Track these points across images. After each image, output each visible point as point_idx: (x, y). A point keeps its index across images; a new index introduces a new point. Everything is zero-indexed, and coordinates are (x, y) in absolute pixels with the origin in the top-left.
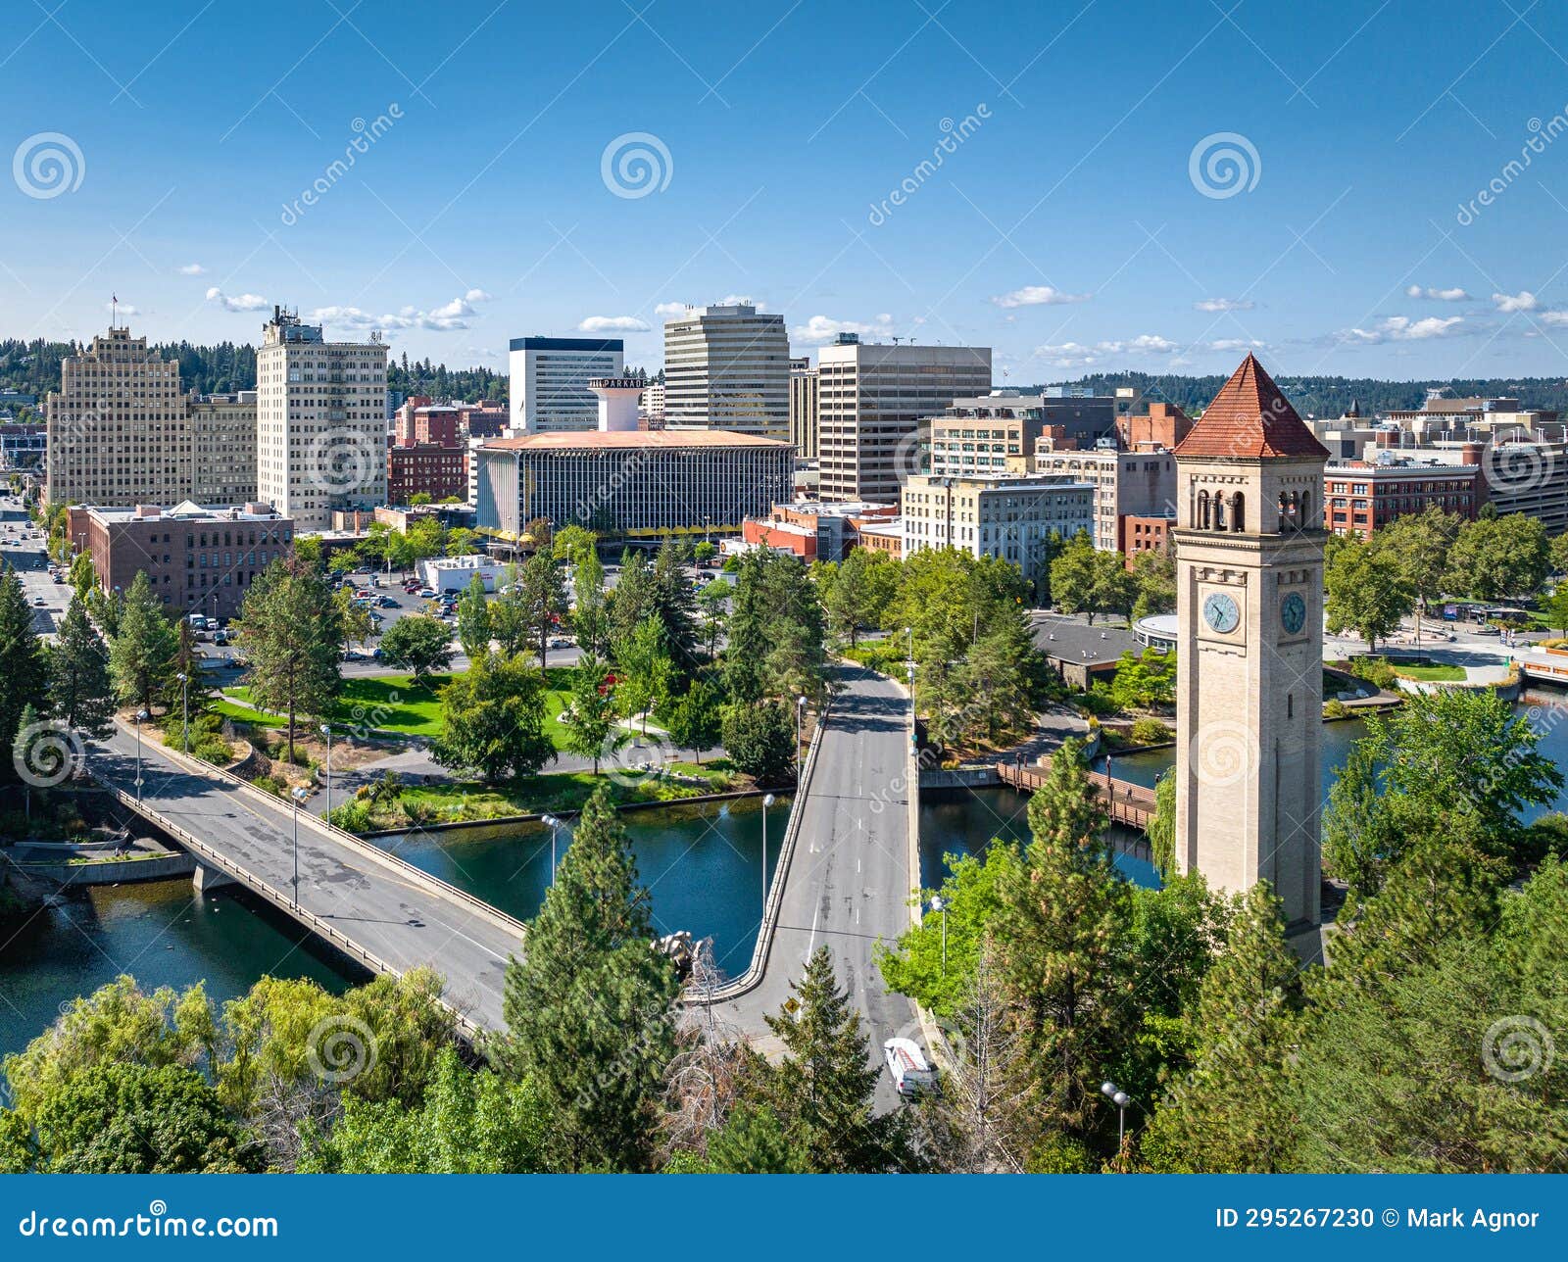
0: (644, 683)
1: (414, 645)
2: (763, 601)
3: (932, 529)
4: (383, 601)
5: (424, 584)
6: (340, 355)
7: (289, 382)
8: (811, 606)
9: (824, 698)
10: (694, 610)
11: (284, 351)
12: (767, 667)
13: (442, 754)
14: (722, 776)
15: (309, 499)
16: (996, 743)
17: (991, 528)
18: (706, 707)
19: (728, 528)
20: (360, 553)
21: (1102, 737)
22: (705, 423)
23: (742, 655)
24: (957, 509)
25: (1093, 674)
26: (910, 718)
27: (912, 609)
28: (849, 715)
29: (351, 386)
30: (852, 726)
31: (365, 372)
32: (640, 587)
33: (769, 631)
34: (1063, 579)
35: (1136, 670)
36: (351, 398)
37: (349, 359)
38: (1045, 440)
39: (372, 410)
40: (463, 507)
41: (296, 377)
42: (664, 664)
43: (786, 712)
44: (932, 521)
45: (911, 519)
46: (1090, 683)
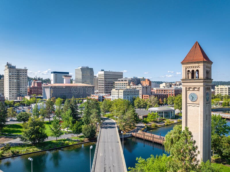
0: (67, 122)
1: (23, 117)
2: (90, 106)
3: (116, 97)
4: (23, 111)
5: (32, 108)
6: (19, 71)
7: (9, 75)
8: (99, 107)
9: (101, 123)
10: (78, 109)
11: (8, 70)
12: (91, 118)
13: (22, 139)
14: (82, 139)
15: (13, 95)
16: (131, 129)
17: (125, 96)
18: (79, 126)
19: (85, 98)
20: (21, 103)
21: (147, 127)
22: (81, 83)
23: (86, 116)
24: (120, 94)
25: (144, 117)
26: (116, 126)
27: (115, 108)
28: (106, 126)
29: (21, 76)
30: (106, 128)
31: (23, 74)
32: (67, 105)
33: (91, 111)
34: (136, 103)
35: (151, 116)
36: (21, 78)
37: (20, 71)
38: (131, 84)
39: (25, 80)
40: (41, 96)
41: (10, 74)
42: (71, 118)
43: (94, 126)
44: (116, 95)
45: (113, 95)
46: (143, 118)
